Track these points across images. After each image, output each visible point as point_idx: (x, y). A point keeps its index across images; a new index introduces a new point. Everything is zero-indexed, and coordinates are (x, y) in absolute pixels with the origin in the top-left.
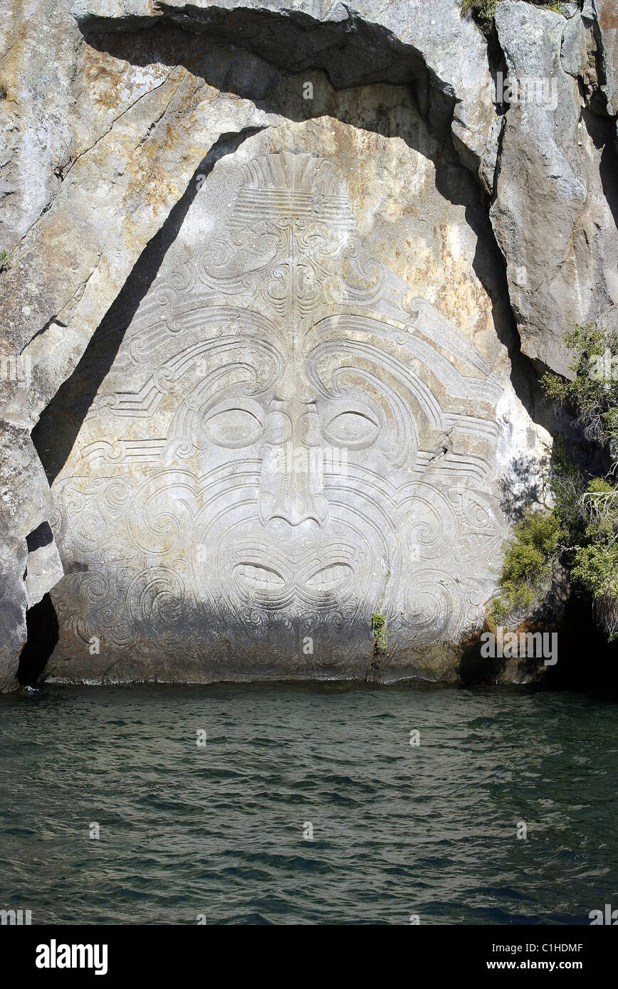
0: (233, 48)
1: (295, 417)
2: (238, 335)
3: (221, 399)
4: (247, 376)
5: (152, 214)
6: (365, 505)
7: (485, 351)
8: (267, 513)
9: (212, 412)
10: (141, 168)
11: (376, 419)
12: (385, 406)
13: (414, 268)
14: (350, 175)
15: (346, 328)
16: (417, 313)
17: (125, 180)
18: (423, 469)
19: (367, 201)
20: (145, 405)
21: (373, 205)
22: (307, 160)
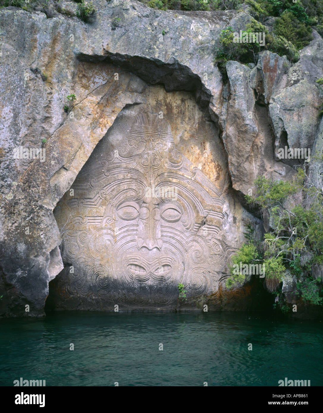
0: (131, 74)
1: (151, 210)
2: (131, 178)
3: (124, 202)
4: (134, 194)
5: (101, 131)
6: (176, 243)
7: (219, 187)
8: (140, 245)
9: (120, 206)
10: (97, 113)
11: (180, 211)
12: (184, 206)
13: (194, 157)
14: (172, 122)
15: (170, 177)
16: (195, 173)
17: (91, 117)
18: (197, 230)
19: (177, 132)
20: (95, 203)
21: (180, 134)
22: (156, 116)
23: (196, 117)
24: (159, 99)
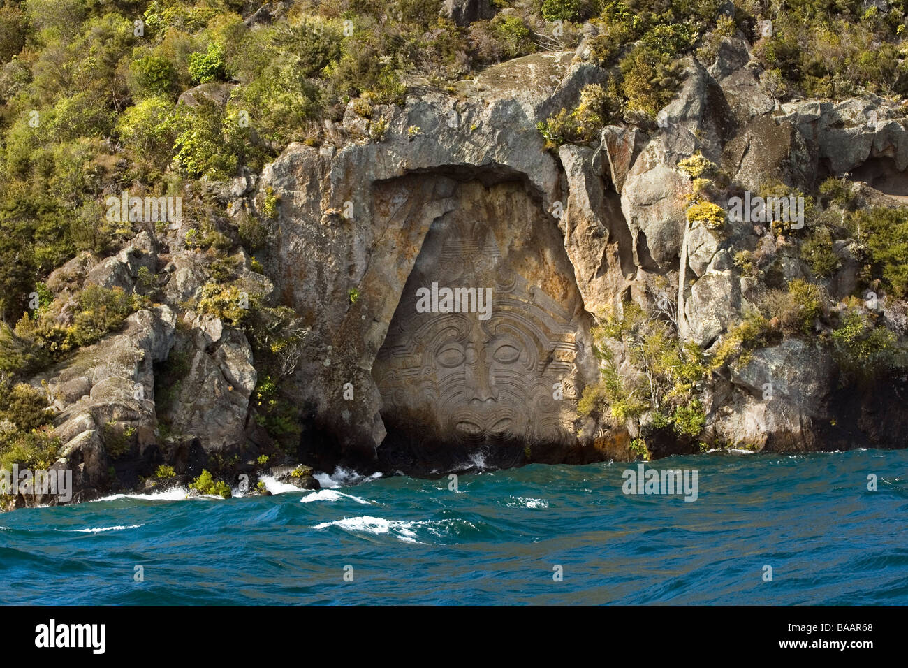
1: (479, 351)
3: (444, 345)
4: (455, 333)
5: (408, 264)
6: (515, 389)
8: (470, 397)
9: (440, 351)
10: (402, 243)
11: (517, 347)
12: (522, 341)
13: (530, 272)
14: (496, 229)
16: (533, 294)
17: (396, 250)
18: (542, 370)
19: (505, 241)
20: (409, 351)
21: (507, 242)
22: (474, 224)
23: (529, 216)
24: (476, 199)
